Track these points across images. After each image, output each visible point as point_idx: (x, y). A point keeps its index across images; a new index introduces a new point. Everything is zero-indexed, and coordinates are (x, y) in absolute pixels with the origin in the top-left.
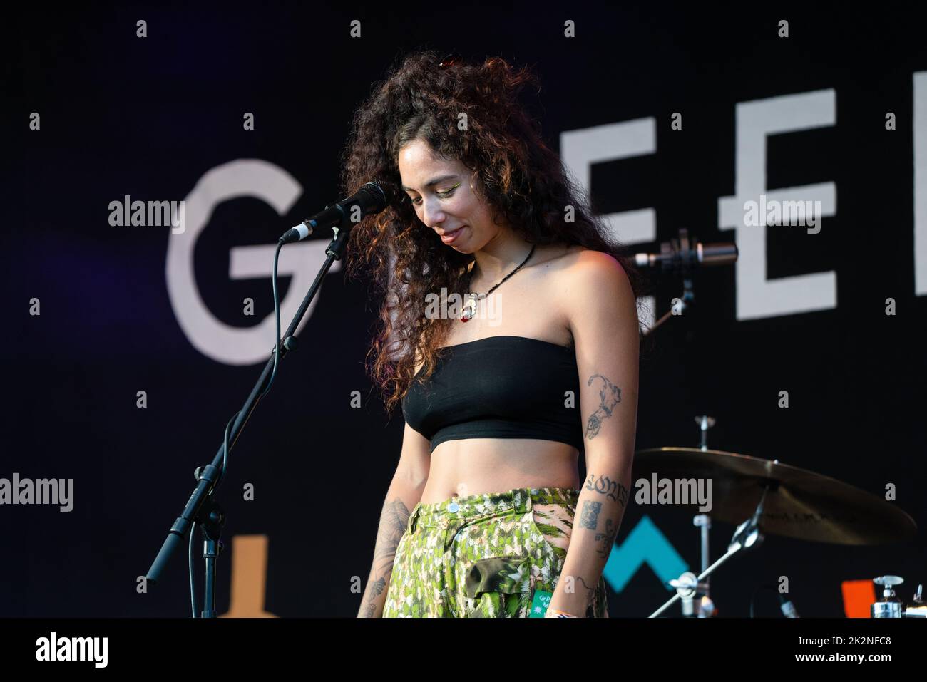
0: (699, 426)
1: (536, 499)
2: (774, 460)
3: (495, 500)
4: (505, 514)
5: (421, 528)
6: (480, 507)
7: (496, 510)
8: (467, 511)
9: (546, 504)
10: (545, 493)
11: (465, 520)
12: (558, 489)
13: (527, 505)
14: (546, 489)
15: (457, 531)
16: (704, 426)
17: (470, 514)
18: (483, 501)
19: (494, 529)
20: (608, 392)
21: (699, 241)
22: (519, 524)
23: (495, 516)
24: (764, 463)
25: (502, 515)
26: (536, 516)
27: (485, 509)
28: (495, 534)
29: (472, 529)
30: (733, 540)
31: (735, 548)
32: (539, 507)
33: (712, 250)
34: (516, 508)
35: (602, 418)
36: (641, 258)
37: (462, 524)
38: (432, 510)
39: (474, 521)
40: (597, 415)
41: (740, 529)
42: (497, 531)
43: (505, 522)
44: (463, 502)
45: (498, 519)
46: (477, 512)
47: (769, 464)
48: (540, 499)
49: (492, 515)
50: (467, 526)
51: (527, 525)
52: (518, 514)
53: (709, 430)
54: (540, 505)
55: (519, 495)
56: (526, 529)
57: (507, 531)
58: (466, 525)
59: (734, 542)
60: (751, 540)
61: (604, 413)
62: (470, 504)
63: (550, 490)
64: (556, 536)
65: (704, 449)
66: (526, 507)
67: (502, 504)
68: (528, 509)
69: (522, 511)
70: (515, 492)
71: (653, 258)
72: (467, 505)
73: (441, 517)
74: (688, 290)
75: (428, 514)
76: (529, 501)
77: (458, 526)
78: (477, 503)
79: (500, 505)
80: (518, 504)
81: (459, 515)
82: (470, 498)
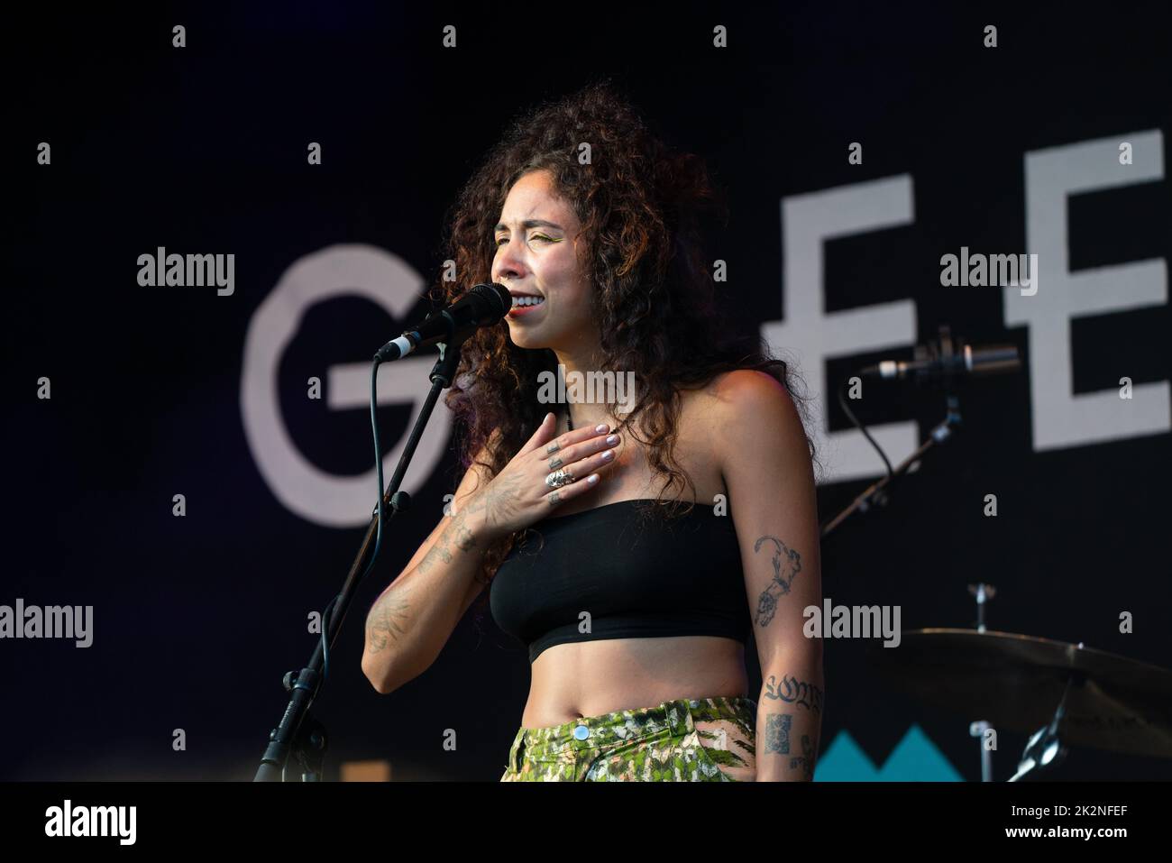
0: (975, 598)
1: (697, 714)
2: (1078, 643)
3: (641, 719)
4: (657, 738)
5: (531, 763)
6: (620, 730)
7: (643, 733)
8: (602, 736)
9: (711, 720)
10: (707, 705)
11: (600, 750)
12: (724, 699)
13: (687, 724)
14: (709, 700)
15: (590, 765)
16: (981, 598)
17: (606, 741)
18: (624, 721)
19: (644, 759)
20: (783, 558)
21: (967, 343)
22: (679, 750)
23: (643, 742)
24: (1064, 649)
25: (652, 740)
26: (701, 739)
27: (628, 733)
28: (646, 767)
29: (612, 761)
30: (1024, 755)
31: (1027, 766)
32: (702, 726)
33: (986, 354)
34: (672, 729)
35: (779, 595)
36: (887, 368)
37: (596, 756)
38: (548, 736)
39: (614, 750)
40: (771, 591)
41: (1034, 740)
42: (648, 761)
43: (658, 749)
44: (594, 724)
45: (649, 745)
46: (616, 737)
47: (1071, 648)
48: (703, 715)
49: (639, 740)
50: (604, 758)
51: (691, 752)
52: (674, 736)
53: (988, 601)
54: (703, 722)
55: (675, 710)
56: (690, 756)
57: (663, 761)
58: (602, 757)
59: (1027, 758)
60: (1049, 755)
61: (779, 589)
62: (606, 726)
63: (714, 701)
64: (732, 765)
65: (982, 630)
66: (686, 727)
67: (651, 724)
68: (689, 729)
69: (680, 732)
70: (669, 707)
71: (903, 367)
72: (601, 729)
73: (562, 748)
74: (954, 411)
75: (541, 743)
76: (689, 718)
77: (591, 759)
78: (616, 724)
79: (648, 726)
80: (675, 724)
81: (591, 743)
82: (605, 718)
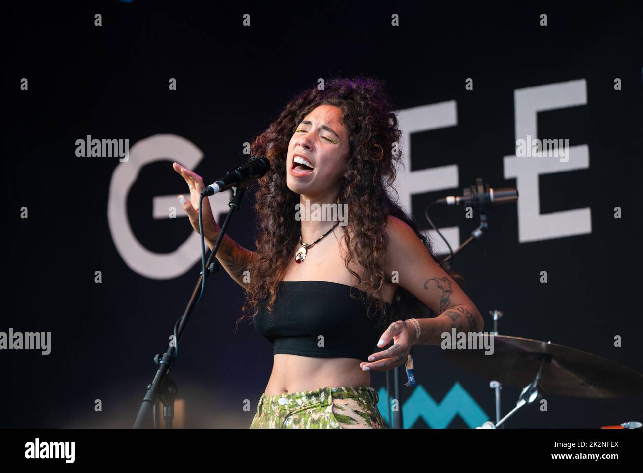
1: (335, 395)
2: (548, 341)
3: (309, 396)
4: (315, 407)
6: (299, 401)
7: (309, 403)
8: (292, 404)
9: (343, 399)
10: (342, 391)
11: (290, 410)
12: (351, 387)
13: (329, 400)
14: (343, 388)
15: (285, 418)
16: (495, 317)
17: (293, 406)
18: (301, 397)
19: (308, 417)
21: (491, 187)
22: (323, 414)
24: (540, 344)
25: (313, 407)
26: (334, 409)
27: (302, 403)
28: (308, 422)
29: (295, 418)
31: (521, 404)
33: (500, 193)
34: (321, 403)
36: (450, 200)
37: (288, 414)
39: (296, 411)
41: (525, 390)
42: (310, 418)
43: (315, 413)
44: (289, 397)
45: (310, 410)
46: (297, 405)
47: (543, 343)
48: (338, 395)
51: (328, 415)
52: (323, 407)
54: (338, 400)
55: (323, 393)
56: (328, 417)
57: (316, 420)
58: (290, 414)
59: (521, 399)
60: (533, 397)
62: (294, 399)
63: (346, 388)
64: (349, 423)
65: (496, 334)
66: (328, 402)
67: (313, 399)
68: (330, 403)
69: (325, 404)
70: (321, 391)
71: (458, 199)
72: (291, 400)
73: (275, 408)
74: (484, 222)
76: (330, 397)
77: (285, 415)
78: (297, 398)
80: (323, 400)
81: (287, 407)
82: (293, 395)
